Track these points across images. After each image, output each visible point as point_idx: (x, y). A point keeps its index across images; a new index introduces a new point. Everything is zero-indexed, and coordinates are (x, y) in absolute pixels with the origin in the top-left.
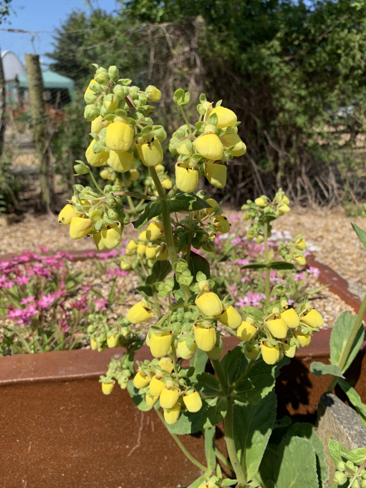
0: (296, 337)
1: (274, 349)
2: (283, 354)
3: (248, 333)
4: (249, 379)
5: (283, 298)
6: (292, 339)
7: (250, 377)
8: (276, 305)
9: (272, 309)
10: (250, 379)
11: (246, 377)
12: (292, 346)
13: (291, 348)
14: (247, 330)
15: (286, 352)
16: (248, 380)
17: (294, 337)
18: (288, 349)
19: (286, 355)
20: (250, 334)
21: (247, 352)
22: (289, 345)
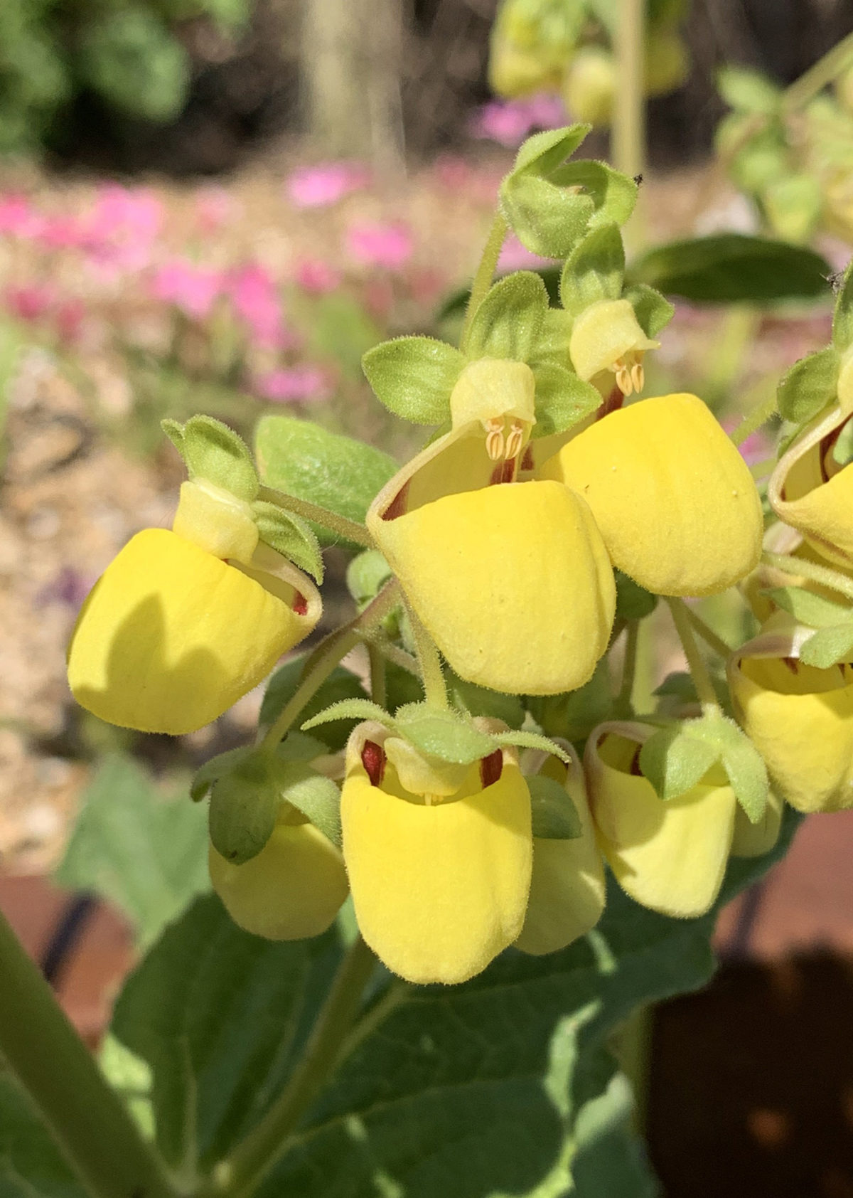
0: (734, 710)
1: (460, 815)
2: (595, 885)
3: (175, 651)
4: (355, 1126)
5: (592, 281)
6: (690, 728)
7: (358, 1107)
8: (500, 334)
9: (453, 372)
10: (368, 1123)
11: (329, 1112)
12: (689, 799)
13: (675, 819)
14: (172, 612)
15: (630, 855)
16: (342, 1132)
17: (712, 710)
18: (648, 828)
19: (629, 885)
20: (200, 660)
21: (231, 872)
22: (658, 783)
